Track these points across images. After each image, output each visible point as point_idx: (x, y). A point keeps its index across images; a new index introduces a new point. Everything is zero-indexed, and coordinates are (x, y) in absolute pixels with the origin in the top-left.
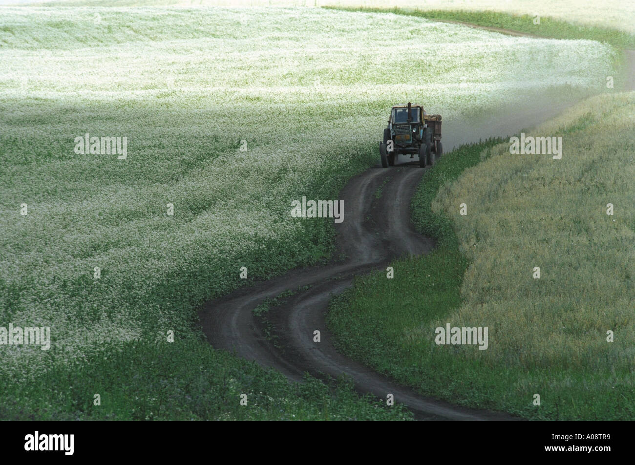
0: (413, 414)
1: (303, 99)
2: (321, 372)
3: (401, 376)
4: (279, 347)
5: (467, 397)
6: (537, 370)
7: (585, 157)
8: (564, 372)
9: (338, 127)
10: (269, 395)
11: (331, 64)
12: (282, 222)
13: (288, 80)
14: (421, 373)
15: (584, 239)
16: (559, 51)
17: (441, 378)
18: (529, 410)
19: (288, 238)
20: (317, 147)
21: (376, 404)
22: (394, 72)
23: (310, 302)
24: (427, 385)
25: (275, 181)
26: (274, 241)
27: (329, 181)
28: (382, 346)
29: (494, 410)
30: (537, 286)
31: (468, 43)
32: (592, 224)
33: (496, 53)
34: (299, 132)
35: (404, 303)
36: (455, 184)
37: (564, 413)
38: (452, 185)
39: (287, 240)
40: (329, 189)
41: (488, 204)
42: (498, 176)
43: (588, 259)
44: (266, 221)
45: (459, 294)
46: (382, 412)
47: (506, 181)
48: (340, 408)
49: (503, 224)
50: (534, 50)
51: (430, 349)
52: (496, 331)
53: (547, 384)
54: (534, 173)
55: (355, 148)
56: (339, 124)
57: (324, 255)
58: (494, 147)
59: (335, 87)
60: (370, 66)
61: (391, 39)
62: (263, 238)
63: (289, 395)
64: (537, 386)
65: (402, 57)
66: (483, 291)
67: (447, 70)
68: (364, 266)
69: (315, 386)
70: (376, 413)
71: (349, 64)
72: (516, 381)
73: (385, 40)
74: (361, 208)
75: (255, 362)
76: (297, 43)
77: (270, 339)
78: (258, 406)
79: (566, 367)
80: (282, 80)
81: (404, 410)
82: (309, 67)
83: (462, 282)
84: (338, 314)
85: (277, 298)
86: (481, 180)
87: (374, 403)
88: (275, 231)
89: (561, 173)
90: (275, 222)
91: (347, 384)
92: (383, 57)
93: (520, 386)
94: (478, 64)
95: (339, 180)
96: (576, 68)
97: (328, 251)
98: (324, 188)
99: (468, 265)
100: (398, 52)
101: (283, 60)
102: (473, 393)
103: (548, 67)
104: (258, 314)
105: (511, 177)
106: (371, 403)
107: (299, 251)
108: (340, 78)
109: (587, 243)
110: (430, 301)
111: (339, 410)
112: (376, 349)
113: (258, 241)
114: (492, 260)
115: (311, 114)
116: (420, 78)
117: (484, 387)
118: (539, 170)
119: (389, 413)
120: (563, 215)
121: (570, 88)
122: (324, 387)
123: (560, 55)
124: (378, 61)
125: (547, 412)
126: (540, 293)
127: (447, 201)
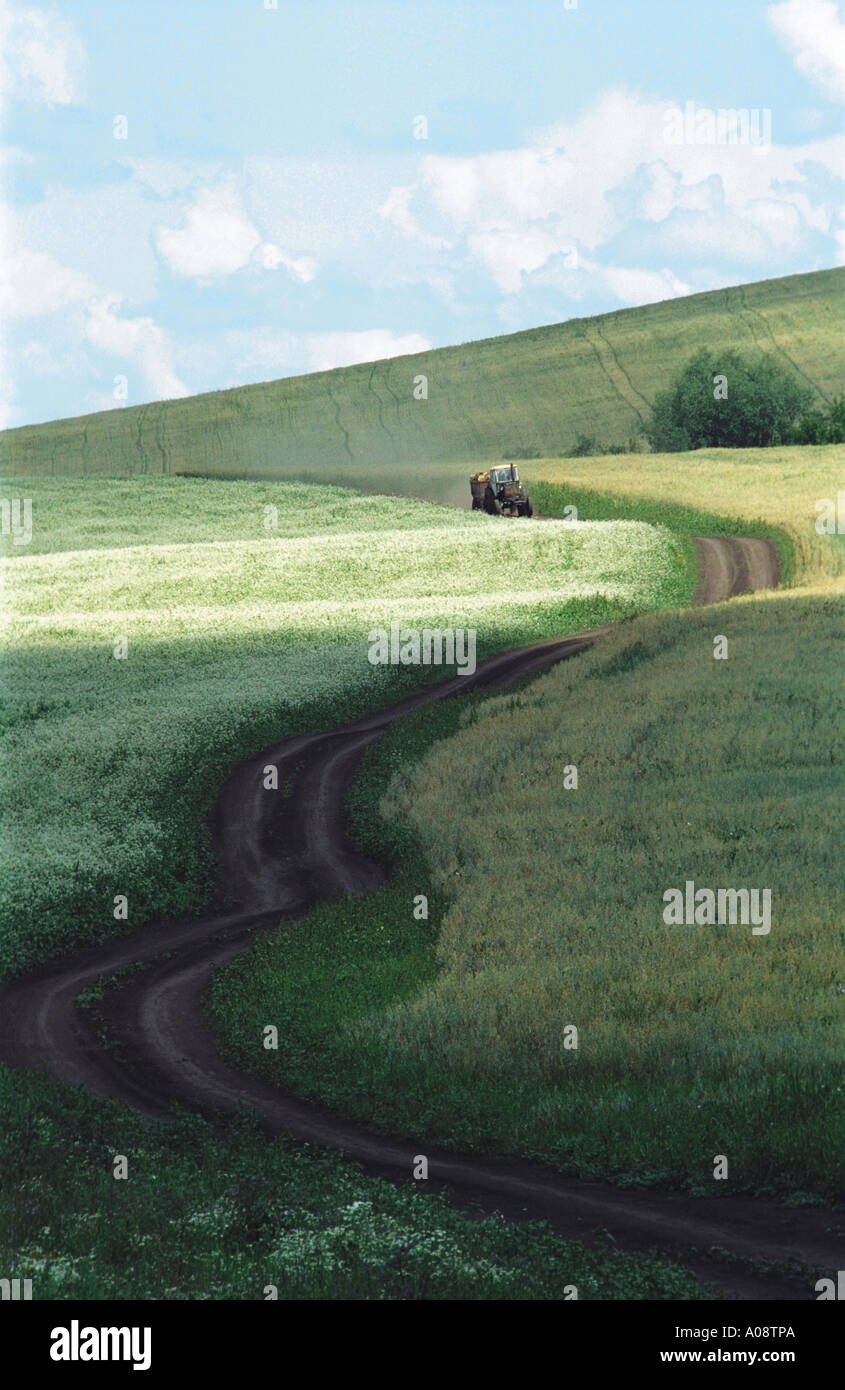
0: (362, 1167)
1: (149, 631)
2: (199, 1102)
3: (338, 1103)
4: (125, 1061)
5: (451, 1133)
6: (570, 1083)
7: (635, 718)
8: (617, 1084)
9: (212, 678)
10: (108, 1143)
11: (196, 570)
12: (121, 843)
13: (123, 599)
14: (372, 1096)
15: (640, 857)
16: (583, 541)
17: (407, 1103)
18: (558, 1151)
19: (132, 871)
20: (178, 712)
21: (298, 1151)
22: (306, 581)
23: (172, 982)
24: (383, 1117)
25: (105, 773)
26: (109, 878)
27: (200, 771)
28: (304, 1051)
29: (500, 1154)
30: (565, 939)
31: (429, 531)
32: (653, 832)
33: (478, 546)
34: (145, 688)
35: (339, 976)
36: (418, 769)
37: (618, 1154)
38: (414, 770)
39: (131, 875)
40: (201, 783)
41: (477, 802)
42: (490, 752)
43: (649, 891)
44: (94, 844)
45: (433, 956)
46: (308, 1165)
47: (506, 762)
48: (235, 1161)
49: (503, 836)
50: (541, 540)
51: (386, 1054)
52: (500, 1018)
53: (588, 1107)
54: (552, 747)
55: (243, 712)
56: (213, 672)
57: (197, 899)
58: (483, 704)
59: (206, 609)
60: (266, 572)
61: (299, 526)
62: (90, 873)
63: (143, 1142)
64: (570, 1110)
65: (318, 554)
66: (475, 950)
67: (397, 576)
68: (268, 915)
69: (190, 1125)
70: (298, 1167)
71: (228, 568)
72: (536, 1103)
73: (288, 528)
74: (257, 815)
75: (83, 1089)
76: (137, 536)
77: (106, 1047)
78: (90, 1163)
79: (618, 1075)
80: (113, 600)
81: (346, 1160)
82: (160, 576)
83: (437, 936)
84: (225, 1000)
85: (117, 976)
86: (463, 761)
87: (294, 1150)
88: (109, 861)
89: (598, 745)
90: (110, 843)
91: (246, 1120)
92: (286, 556)
93: (543, 1110)
94: (449, 564)
95: (218, 767)
96: (613, 568)
97: (202, 893)
98: (193, 782)
99: (448, 907)
100: (312, 547)
101: (113, 566)
102: (463, 1126)
103: (566, 567)
104: (83, 1006)
105: (513, 755)
106: (288, 1150)
107: (152, 893)
108: (212, 594)
109: (647, 862)
110: (384, 971)
111: (232, 1164)
112: (294, 1058)
113: (81, 878)
114: (489, 896)
115: (165, 657)
116: (350, 590)
117: (482, 1115)
118: (560, 741)
119: (320, 1166)
120: (603, 817)
121: (605, 602)
122: (206, 1126)
123: (585, 546)
124: (278, 562)
125: (588, 1154)
126: (571, 950)
127: (406, 800)
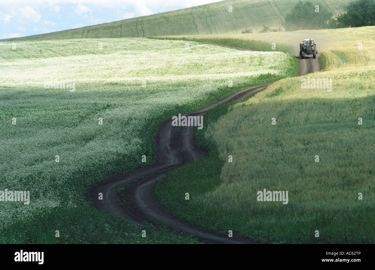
0: (198, 239)
1: (139, 83)
2: (151, 220)
3: (191, 221)
4: (130, 208)
5: (224, 229)
6: (258, 215)
7: (279, 109)
8: (272, 215)
9: (157, 97)
10: (125, 232)
11: (152, 66)
12: (130, 145)
13: (131, 74)
14: (201, 218)
15: (280, 150)
16: (264, 57)
17: (211, 221)
18: (255, 235)
19: (133, 153)
20: (147, 107)
21: (180, 235)
22: (184, 69)
23: (144, 185)
24: (204, 225)
25: (126, 124)
26: (126, 155)
27: (153, 124)
28: (182, 206)
29: (238, 236)
30: (257, 174)
31: (220, 54)
32: (284, 142)
33: (234, 59)
34: (137, 100)
35: (192, 184)
36: (215, 124)
37: (272, 236)
38: (214, 124)
39: (133, 154)
40: (153, 128)
41: (232, 134)
42: (237, 119)
43: (282, 160)
44: (122, 145)
45: (219, 178)
46: (183, 239)
47: (241, 122)
48: (161, 237)
49: (240, 143)
50: (252, 57)
51: (205, 207)
52: (238, 196)
53: (263, 222)
54: (255, 118)
55: (165, 107)
56: (157, 96)
57: (152, 161)
58: (234, 105)
59: (155, 77)
60: (172, 66)
61: (182, 53)
62: (121, 153)
63: (135, 232)
64: (258, 223)
65: (187, 61)
66: (231, 177)
67: (210, 68)
68: (171, 166)
69: (149, 227)
70: (179, 239)
71: (161, 65)
72: (248, 221)
73: (179, 53)
74: (169, 137)
75: (118, 216)
76: (135, 56)
77: (125, 204)
78: (120, 238)
79: (272, 213)
80: (128, 74)
81: (193, 237)
82: (142, 67)
83: (220, 173)
84: (159, 191)
85: (128, 183)
86: (229, 121)
87: (178, 234)
88: (126, 150)
89: (268, 117)
90: (127, 145)
91: (165, 225)
92: (178, 62)
93: (250, 223)
94: (225, 64)
95: (158, 123)
96: (273, 65)
97: (153, 159)
98: (151, 127)
99: (224, 164)
100: (186, 59)
101: (129, 64)
102: (227, 227)
103: (259, 65)
104: (119, 192)
105: (243, 120)
106: (177, 234)
107: (139, 159)
108: (157, 73)
109: (281, 152)
110: (205, 183)
111: (161, 238)
112: (179, 207)
113: (119, 155)
114: (235, 161)
115: (143, 91)
116: (197, 71)
117: (233, 224)
118: (257, 116)
119: (186, 239)
120: (269, 137)
121: (271, 75)
122: (153, 227)
123: (265, 59)
124: (176, 63)
125: (263, 236)
126: (259, 177)
127: (212, 133)
